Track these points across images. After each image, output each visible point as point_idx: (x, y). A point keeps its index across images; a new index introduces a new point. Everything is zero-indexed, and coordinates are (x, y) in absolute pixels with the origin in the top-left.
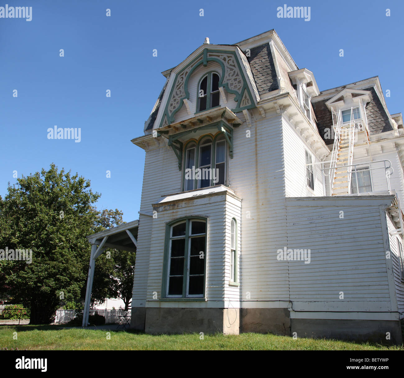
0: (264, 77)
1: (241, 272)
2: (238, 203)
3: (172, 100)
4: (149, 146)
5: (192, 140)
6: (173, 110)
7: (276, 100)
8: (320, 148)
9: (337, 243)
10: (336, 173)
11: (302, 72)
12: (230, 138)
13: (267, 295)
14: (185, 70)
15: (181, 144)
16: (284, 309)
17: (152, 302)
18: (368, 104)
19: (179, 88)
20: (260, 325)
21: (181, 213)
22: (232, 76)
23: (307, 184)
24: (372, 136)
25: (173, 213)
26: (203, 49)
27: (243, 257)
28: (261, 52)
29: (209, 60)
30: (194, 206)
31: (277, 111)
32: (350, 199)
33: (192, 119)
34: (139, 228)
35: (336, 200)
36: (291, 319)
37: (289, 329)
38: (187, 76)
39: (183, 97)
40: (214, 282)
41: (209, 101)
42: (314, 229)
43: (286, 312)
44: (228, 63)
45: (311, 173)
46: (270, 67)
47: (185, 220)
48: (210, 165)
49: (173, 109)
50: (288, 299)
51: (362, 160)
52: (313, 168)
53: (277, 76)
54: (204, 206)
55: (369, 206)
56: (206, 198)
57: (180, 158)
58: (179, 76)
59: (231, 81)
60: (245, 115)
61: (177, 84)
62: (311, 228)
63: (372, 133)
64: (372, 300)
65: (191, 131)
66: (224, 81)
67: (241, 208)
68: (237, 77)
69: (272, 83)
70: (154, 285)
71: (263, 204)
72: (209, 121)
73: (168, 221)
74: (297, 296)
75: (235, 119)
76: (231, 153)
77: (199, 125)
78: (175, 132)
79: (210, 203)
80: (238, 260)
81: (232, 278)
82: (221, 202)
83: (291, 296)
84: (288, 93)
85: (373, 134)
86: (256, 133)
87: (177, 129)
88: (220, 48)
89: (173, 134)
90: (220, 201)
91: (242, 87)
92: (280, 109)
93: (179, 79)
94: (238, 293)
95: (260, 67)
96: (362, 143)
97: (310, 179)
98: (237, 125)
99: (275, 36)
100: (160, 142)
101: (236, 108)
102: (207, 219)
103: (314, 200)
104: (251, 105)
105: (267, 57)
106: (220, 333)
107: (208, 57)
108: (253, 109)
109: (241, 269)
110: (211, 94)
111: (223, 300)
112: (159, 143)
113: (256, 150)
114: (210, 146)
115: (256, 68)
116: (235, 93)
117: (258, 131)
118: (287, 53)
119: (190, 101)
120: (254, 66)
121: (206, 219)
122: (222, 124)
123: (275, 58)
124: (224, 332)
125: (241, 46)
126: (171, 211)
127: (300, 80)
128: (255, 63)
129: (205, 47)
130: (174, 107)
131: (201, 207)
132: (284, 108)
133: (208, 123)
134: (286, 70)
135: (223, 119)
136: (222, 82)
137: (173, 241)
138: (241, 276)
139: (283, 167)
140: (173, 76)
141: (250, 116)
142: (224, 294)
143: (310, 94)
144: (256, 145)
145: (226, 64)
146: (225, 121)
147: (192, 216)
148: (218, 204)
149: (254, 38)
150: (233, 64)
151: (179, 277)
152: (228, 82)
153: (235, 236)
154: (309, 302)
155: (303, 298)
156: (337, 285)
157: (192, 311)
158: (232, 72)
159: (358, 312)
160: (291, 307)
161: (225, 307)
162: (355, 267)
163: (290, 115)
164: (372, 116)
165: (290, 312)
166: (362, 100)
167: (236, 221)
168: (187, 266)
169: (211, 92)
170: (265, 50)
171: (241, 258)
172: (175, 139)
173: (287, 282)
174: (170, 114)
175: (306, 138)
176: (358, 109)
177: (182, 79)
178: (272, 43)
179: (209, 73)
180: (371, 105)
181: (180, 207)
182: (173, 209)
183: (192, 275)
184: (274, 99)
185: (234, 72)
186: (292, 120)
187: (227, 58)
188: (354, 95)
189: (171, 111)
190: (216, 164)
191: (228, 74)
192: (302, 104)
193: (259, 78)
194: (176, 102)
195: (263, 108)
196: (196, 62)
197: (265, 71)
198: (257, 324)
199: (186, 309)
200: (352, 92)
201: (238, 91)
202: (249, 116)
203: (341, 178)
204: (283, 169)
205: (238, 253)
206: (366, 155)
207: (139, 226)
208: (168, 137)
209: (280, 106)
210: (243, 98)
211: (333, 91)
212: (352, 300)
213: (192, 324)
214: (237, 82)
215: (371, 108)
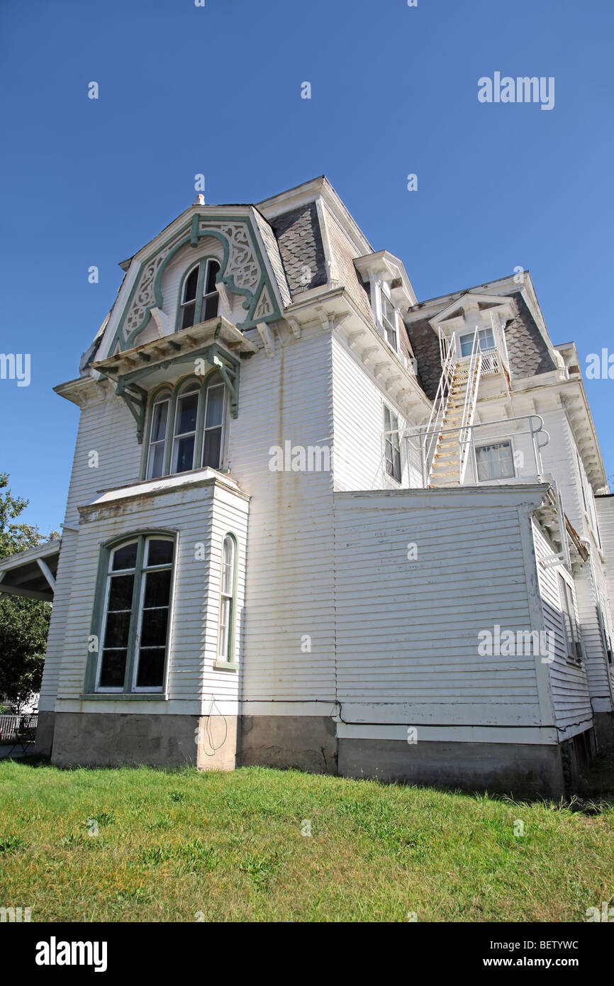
0: (302, 263)
1: (243, 642)
2: (244, 505)
3: (131, 311)
4: (86, 399)
5: (165, 386)
6: (132, 330)
7: (320, 302)
8: (416, 404)
9: (432, 583)
10: (439, 446)
11: (380, 258)
12: (233, 379)
13: (292, 688)
14: (158, 255)
15: (145, 393)
16: (325, 718)
17: (68, 701)
18: (509, 322)
19: (146, 288)
20: (277, 750)
21: (130, 523)
22: (242, 262)
23: (384, 469)
24: (516, 382)
25: (115, 523)
26: (190, 216)
27: (249, 611)
28: (300, 219)
29: (201, 234)
30: (153, 509)
31: (323, 324)
32: (459, 492)
33: (159, 342)
34: (60, 557)
35: (432, 495)
36: (338, 739)
37: (334, 760)
38: (161, 267)
39: (151, 304)
40: (183, 662)
41: (199, 311)
42: (388, 554)
43: (329, 724)
44: (236, 239)
45: (396, 450)
46: (314, 244)
47: (136, 537)
48: (193, 432)
49: (133, 327)
50: (333, 698)
51: (497, 427)
52: (400, 442)
53: (326, 260)
54: (173, 509)
55: (499, 506)
56: (176, 494)
57: (141, 421)
58: (146, 267)
59: (238, 272)
60: (262, 334)
61: (141, 281)
62: (382, 553)
63: (517, 376)
64: (502, 700)
65: (158, 366)
66: (226, 272)
67: (248, 514)
68: (250, 264)
69: (315, 274)
70: (73, 666)
71: (289, 506)
72: (191, 347)
73: (105, 540)
74: (351, 692)
75: (241, 342)
76: (233, 408)
77: (173, 354)
78: (130, 368)
79: (184, 504)
80: (237, 617)
81: (223, 655)
82: (204, 500)
83: (339, 693)
84: (343, 289)
85: (518, 379)
86: (282, 368)
87: (133, 363)
88: (222, 211)
89: (126, 373)
90: (202, 498)
91: (258, 283)
92: (330, 321)
93: (147, 272)
94: (236, 685)
95: (296, 245)
96: (498, 394)
97: (394, 461)
98: (246, 355)
99: (328, 188)
100: (107, 390)
101: (246, 321)
102: (176, 534)
103: (389, 496)
104: (273, 315)
105: (310, 226)
106: (191, 766)
107: (201, 229)
108: (277, 322)
109: (243, 635)
110: (203, 298)
111: (200, 699)
112: (106, 394)
113: (281, 402)
114: (196, 395)
115: (289, 248)
116: (245, 293)
117: (285, 365)
118: (352, 224)
119: (165, 312)
120: (286, 244)
121: (173, 535)
122: (215, 350)
123: (324, 227)
124: (199, 766)
125: (263, 208)
126: (112, 520)
127: (377, 274)
128: (287, 238)
129: (195, 211)
130: (135, 324)
131: (166, 510)
132: (336, 318)
133: (190, 350)
134: (349, 255)
135: (218, 342)
136: (223, 274)
137: (114, 580)
138: (243, 649)
139: (330, 432)
140: (136, 266)
141: (273, 334)
142: (202, 686)
143: (398, 301)
144: (282, 391)
145: (231, 240)
146: (221, 345)
147: (148, 530)
148: (198, 504)
149: (287, 194)
150: (244, 240)
151: (119, 651)
152: (234, 273)
153: (232, 569)
154: (375, 705)
155: (363, 696)
156: (431, 669)
157: (139, 719)
158: (242, 255)
159: (472, 726)
160: (338, 713)
161: (202, 714)
162: (467, 632)
163: (350, 335)
164: (517, 344)
165: (336, 725)
166: (497, 314)
167: (235, 538)
168: (135, 628)
169: (204, 296)
170: (307, 215)
171: (245, 614)
172: (130, 381)
173: (333, 663)
174: (126, 337)
175: (386, 384)
176: (490, 331)
177: (151, 271)
178: (321, 202)
179: (202, 260)
180: (515, 325)
181: (128, 512)
182: (116, 516)
183: (144, 648)
184: (315, 301)
185: (246, 254)
186: (354, 344)
187: (233, 229)
188: (483, 306)
189: (128, 332)
190: (205, 429)
191: (235, 257)
192: (380, 319)
193: (292, 265)
194: (137, 316)
195: (296, 320)
196: (178, 241)
197: (304, 251)
198: (271, 747)
199: (129, 717)
200: (480, 301)
201: (251, 289)
202: (270, 336)
203: (449, 455)
204: (331, 437)
205: (239, 604)
206: (506, 418)
207: (62, 551)
208: (117, 379)
209: (328, 316)
210: (260, 302)
211: (446, 300)
212: (460, 700)
213: (140, 747)
214: (249, 273)
215: (515, 330)
